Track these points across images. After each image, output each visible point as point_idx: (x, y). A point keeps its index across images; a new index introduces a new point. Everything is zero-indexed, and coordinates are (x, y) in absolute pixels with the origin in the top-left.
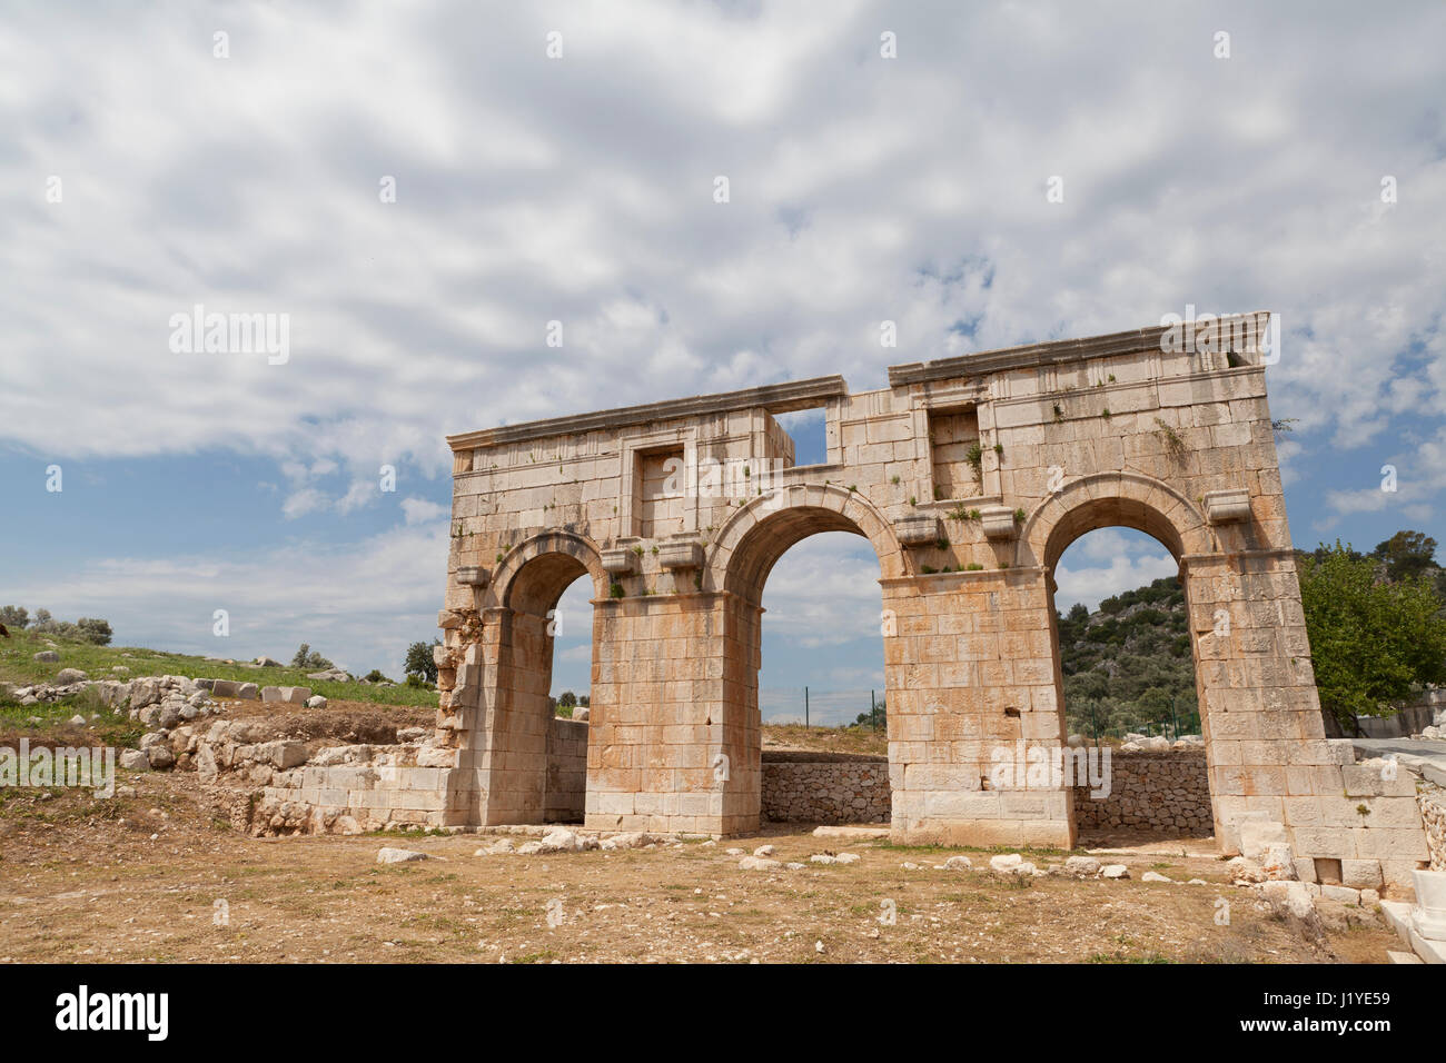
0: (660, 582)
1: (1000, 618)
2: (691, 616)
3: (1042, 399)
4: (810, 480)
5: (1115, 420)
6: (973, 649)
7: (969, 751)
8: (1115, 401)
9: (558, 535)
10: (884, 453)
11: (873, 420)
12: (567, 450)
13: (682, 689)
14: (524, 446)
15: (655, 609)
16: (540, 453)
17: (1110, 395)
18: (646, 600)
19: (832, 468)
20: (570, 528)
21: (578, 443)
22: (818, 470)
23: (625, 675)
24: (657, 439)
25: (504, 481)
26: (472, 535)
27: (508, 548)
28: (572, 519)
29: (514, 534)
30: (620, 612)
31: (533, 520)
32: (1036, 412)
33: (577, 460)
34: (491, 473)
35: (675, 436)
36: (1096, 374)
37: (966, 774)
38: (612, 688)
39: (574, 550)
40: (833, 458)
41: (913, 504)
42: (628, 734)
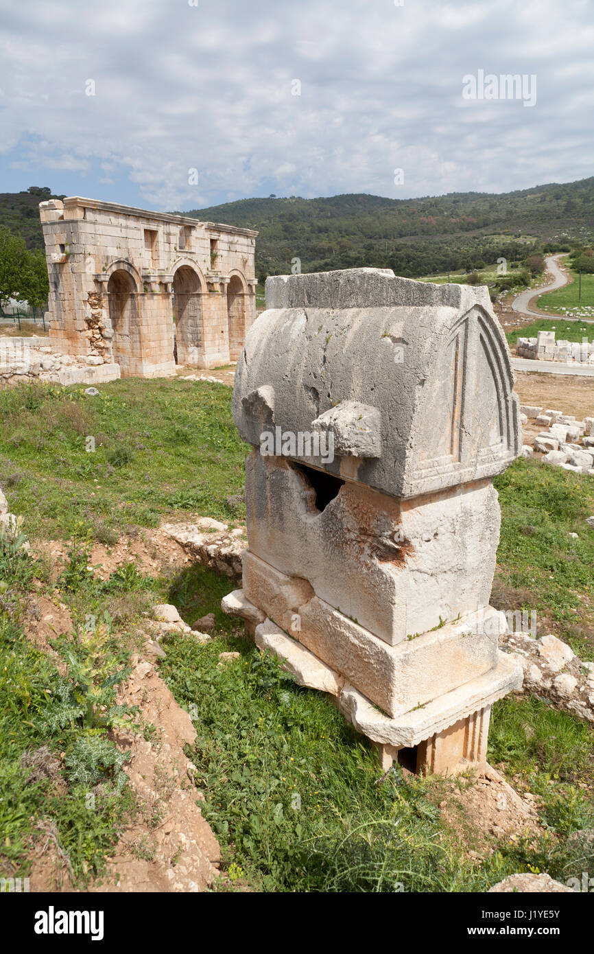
0: (156, 288)
1: (221, 306)
2: (164, 301)
3: (228, 243)
4: (189, 256)
5: (237, 253)
6: (218, 315)
7: (217, 342)
8: (238, 248)
9: (124, 262)
10: (202, 251)
11: (202, 239)
12: (122, 221)
13: (164, 327)
14: (107, 213)
15: (155, 297)
16: (113, 219)
17: (237, 246)
18: (153, 294)
19: (193, 253)
20: (127, 259)
21: (126, 219)
22: (190, 253)
23: (150, 323)
24: (151, 226)
25: (100, 229)
26: (89, 254)
27: (106, 265)
28: (127, 256)
29: (107, 257)
30: (146, 298)
31: (114, 253)
32: (226, 247)
33: (126, 227)
34: (94, 223)
35: (156, 227)
36: (236, 238)
37: (216, 349)
38: (146, 327)
39: (129, 269)
40: (193, 250)
41: (208, 269)
42: (152, 344)
